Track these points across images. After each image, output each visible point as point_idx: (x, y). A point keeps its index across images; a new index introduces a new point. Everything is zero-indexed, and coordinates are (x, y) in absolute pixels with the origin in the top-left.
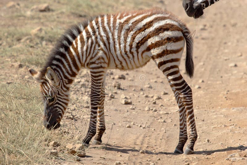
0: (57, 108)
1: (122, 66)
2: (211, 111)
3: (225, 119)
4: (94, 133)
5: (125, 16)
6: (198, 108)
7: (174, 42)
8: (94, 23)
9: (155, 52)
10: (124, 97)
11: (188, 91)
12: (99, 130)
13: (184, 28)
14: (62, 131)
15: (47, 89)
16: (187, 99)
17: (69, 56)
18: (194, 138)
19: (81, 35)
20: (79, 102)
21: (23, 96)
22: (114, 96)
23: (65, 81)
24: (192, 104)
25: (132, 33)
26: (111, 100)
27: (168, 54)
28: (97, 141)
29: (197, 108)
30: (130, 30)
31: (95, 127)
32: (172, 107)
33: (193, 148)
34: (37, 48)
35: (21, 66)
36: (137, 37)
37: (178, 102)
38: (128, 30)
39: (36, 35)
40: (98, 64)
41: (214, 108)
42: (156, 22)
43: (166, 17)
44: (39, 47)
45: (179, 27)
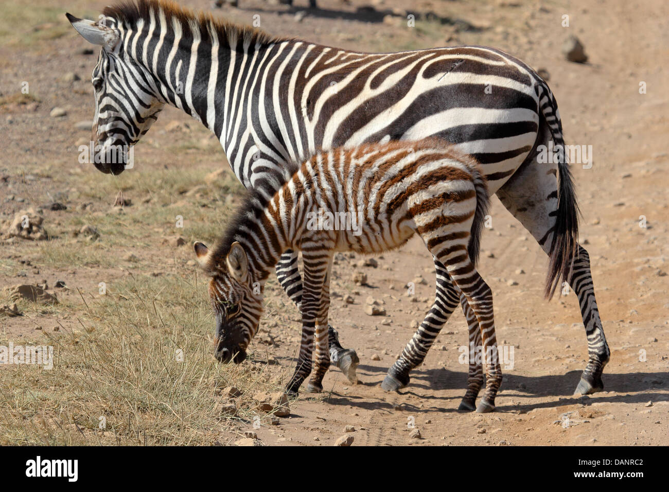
0: (242, 325)
1: (361, 246)
2: (533, 328)
3: (559, 343)
4: (307, 372)
5: (367, 153)
6: (511, 324)
7: (457, 201)
8: (309, 165)
9: (421, 220)
10: (373, 300)
11: (484, 293)
12: (318, 365)
13: (476, 176)
14: (248, 366)
15: (225, 289)
16: (482, 309)
17: (264, 226)
18: (496, 381)
19: (285, 188)
20: (286, 312)
21: (180, 299)
22: (353, 300)
23: (257, 273)
24: (492, 317)
25: (379, 184)
26: (347, 306)
27: (445, 224)
28: (313, 386)
29: (508, 322)
30: (374, 180)
31: (309, 361)
32: (460, 320)
33: (494, 401)
34: (215, 209)
35: (181, 242)
36: (387, 192)
37: (465, 314)
38: (372, 180)
39: (214, 183)
40: (316, 242)
41: (540, 324)
42: (422, 164)
43: (442, 155)
44: (219, 207)
45: (467, 171)
